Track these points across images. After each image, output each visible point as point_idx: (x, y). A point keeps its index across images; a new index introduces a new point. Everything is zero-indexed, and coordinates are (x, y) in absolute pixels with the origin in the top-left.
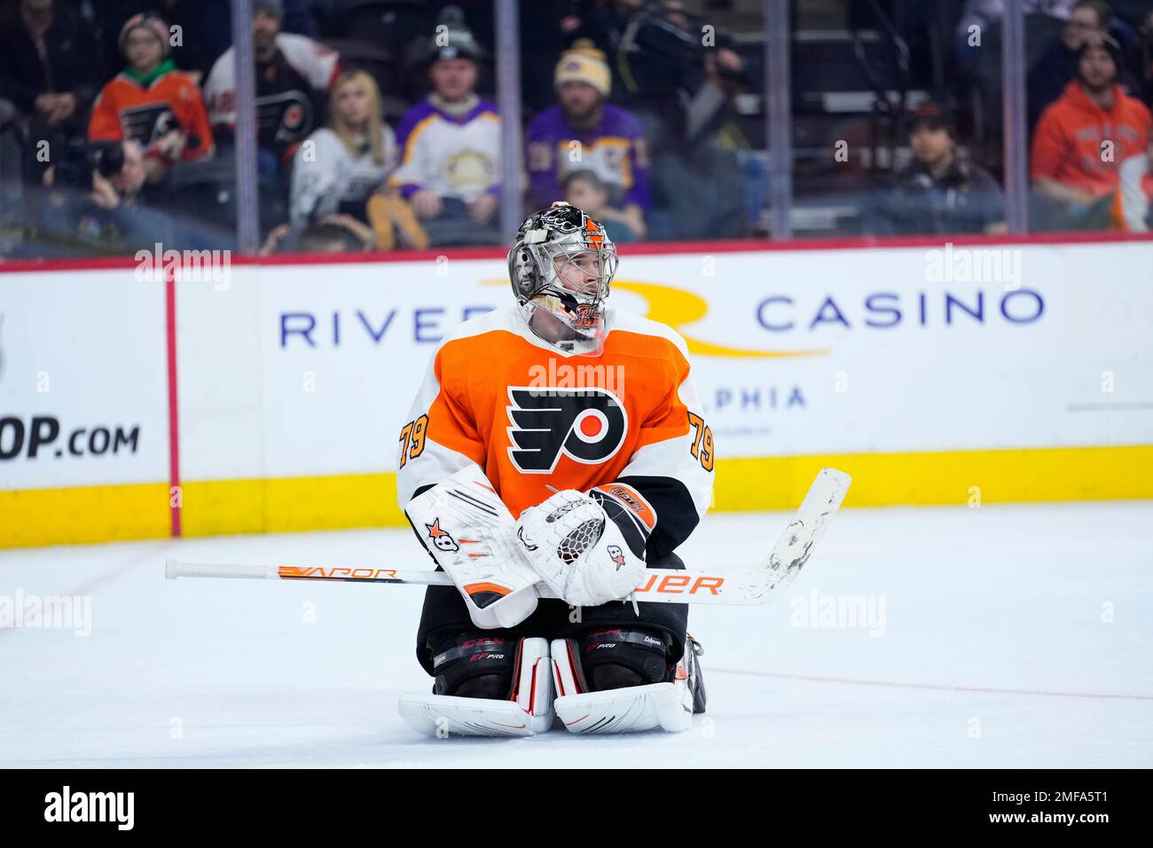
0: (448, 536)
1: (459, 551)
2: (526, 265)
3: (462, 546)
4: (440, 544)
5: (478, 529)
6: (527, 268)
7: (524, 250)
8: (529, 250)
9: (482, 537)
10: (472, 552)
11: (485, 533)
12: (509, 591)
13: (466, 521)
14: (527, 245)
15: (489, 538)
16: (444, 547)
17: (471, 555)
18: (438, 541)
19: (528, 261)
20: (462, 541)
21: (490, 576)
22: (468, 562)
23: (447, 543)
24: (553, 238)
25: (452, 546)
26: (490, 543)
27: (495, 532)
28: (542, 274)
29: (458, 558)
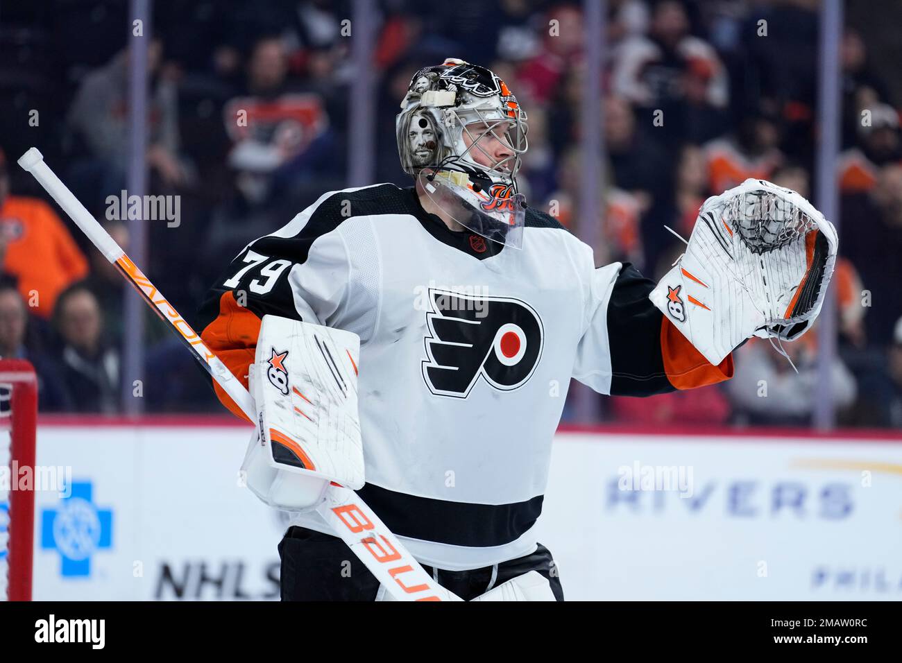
0: (286, 375)
1: (287, 397)
2: (425, 132)
3: (292, 394)
4: (273, 376)
5: (319, 393)
6: (426, 136)
7: (423, 114)
8: (431, 115)
9: (318, 402)
10: (299, 407)
11: (324, 402)
12: (312, 468)
13: (313, 377)
14: (426, 107)
15: (324, 409)
16: (275, 381)
17: (296, 409)
18: (273, 371)
19: (428, 127)
20: (295, 390)
21: (304, 440)
22: (289, 413)
23: (280, 381)
24: (465, 102)
25: (283, 386)
26: (322, 413)
27: (333, 408)
28: (448, 144)
29: (283, 401)
